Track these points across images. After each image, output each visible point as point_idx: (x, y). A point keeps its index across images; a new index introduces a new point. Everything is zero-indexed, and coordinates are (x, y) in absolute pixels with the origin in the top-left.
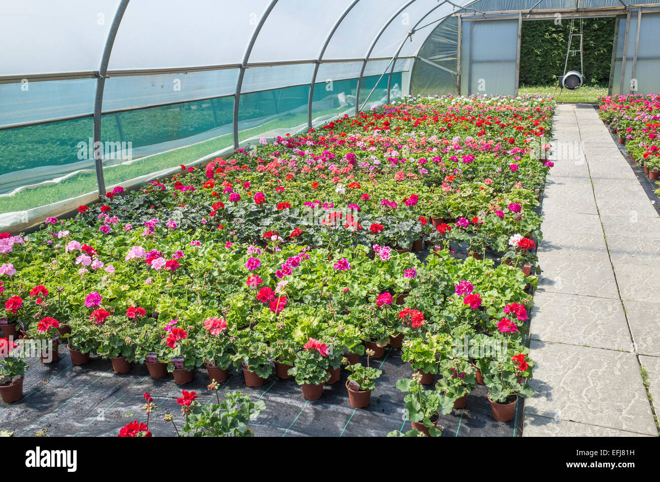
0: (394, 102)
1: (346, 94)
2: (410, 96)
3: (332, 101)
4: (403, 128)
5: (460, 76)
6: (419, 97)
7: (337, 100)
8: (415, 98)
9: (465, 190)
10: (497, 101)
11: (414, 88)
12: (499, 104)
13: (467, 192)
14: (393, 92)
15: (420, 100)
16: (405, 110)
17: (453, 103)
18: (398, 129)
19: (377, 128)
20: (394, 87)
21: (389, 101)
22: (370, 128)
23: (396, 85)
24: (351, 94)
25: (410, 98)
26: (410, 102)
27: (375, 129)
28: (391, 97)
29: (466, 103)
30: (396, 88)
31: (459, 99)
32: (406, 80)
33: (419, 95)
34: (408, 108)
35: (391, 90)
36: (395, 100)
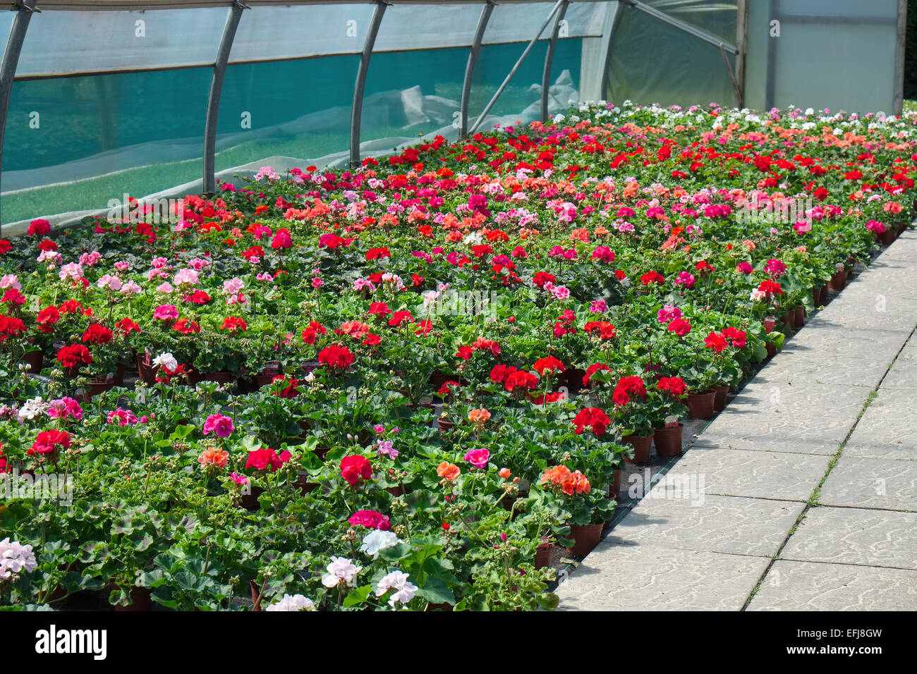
0: (559, 118)
1: (426, 90)
2: (603, 103)
3: (386, 107)
4: (586, 168)
5: (744, 57)
6: (628, 108)
7: (398, 105)
8: (617, 110)
9: (699, 251)
10: (833, 125)
11: (615, 85)
12: (837, 132)
13: (703, 255)
14: (556, 93)
15: (631, 114)
16: (591, 136)
17: (715, 126)
18: (574, 170)
19: (522, 165)
20: (558, 81)
21: (545, 116)
22: (507, 165)
23: (565, 74)
24: (434, 93)
25: (603, 108)
26: (603, 119)
27: (519, 167)
28: (552, 105)
29: (752, 128)
30: (565, 82)
31: (735, 115)
32: (594, 62)
33: (627, 103)
34: (597, 131)
35: (552, 89)
36: (563, 112)
